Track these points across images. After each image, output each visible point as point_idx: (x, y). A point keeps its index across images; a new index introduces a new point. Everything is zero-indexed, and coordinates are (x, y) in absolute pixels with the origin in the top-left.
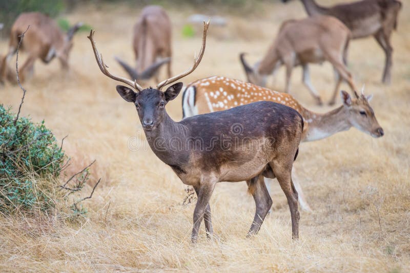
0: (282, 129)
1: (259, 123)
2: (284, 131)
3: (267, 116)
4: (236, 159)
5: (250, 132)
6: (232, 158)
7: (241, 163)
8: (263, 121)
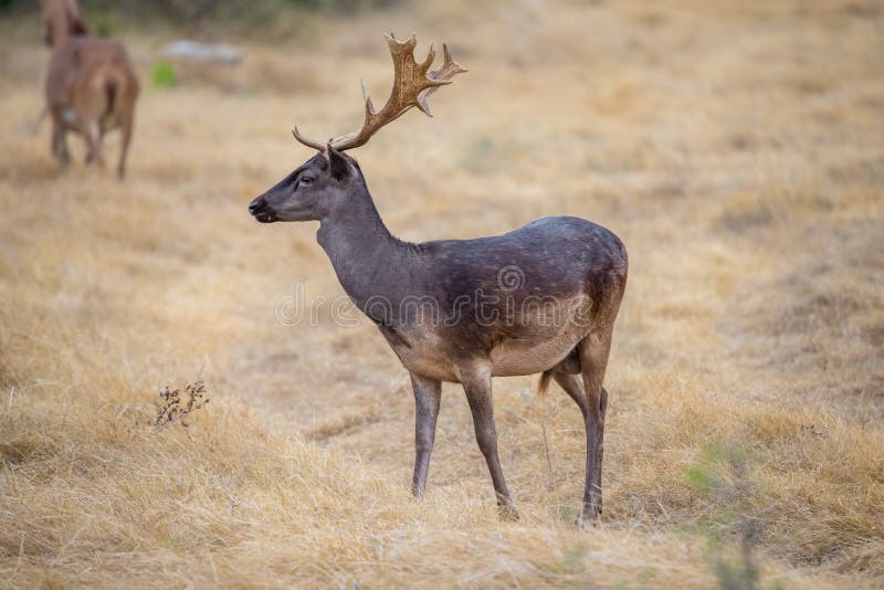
0: (611, 273)
1: (573, 264)
2: (614, 278)
3: (585, 249)
4: (522, 335)
5: (554, 285)
6: (515, 334)
7: (532, 345)
8: (579, 259)
